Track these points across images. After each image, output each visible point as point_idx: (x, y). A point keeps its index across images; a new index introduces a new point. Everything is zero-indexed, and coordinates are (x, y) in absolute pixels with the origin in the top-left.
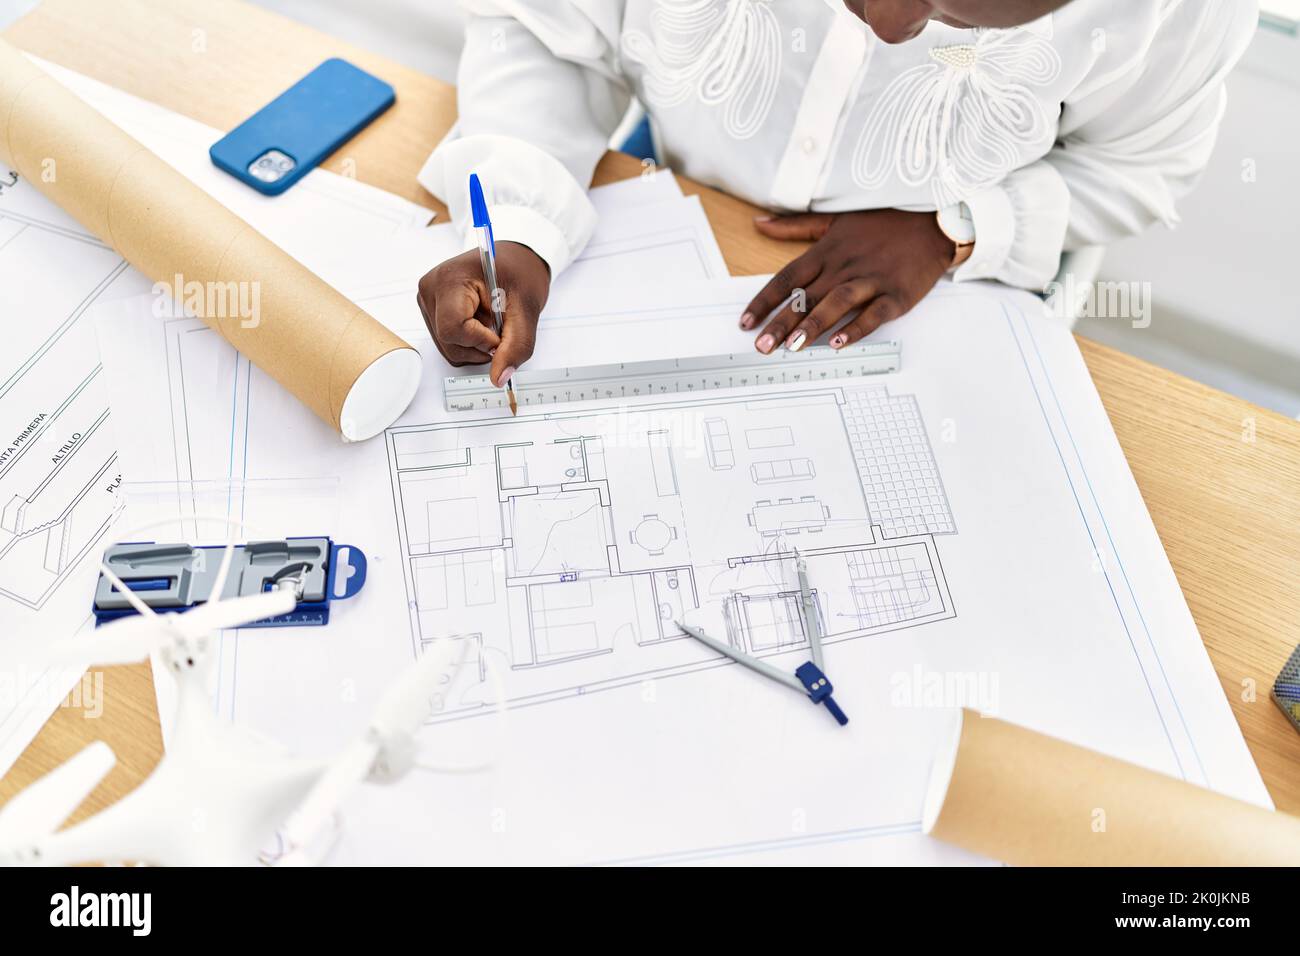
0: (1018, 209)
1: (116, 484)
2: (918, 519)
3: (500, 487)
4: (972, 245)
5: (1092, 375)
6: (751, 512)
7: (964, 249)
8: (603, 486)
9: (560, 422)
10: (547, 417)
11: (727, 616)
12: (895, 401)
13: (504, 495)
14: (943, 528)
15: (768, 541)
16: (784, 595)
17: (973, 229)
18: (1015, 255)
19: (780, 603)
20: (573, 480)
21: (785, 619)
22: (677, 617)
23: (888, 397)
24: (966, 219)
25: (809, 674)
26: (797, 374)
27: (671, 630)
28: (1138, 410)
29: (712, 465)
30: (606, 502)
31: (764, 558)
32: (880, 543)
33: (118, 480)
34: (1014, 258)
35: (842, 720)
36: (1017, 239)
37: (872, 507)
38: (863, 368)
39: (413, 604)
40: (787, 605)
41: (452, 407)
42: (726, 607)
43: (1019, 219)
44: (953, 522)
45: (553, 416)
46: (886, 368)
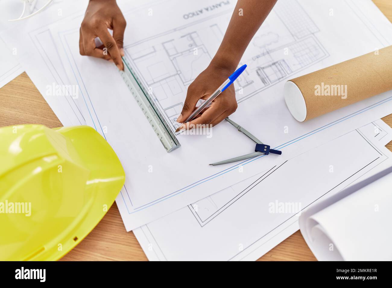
3: (169, 56)
11: (259, 75)
13: (172, 58)
21: (277, 70)
30: (206, 51)
39: (156, 100)
42: (257, 72)
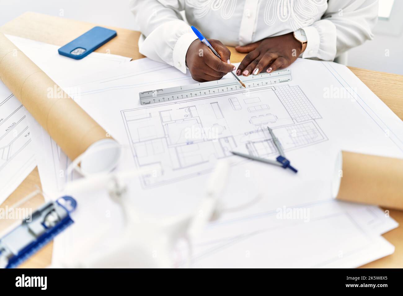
0: (319, 32)
1: (28, 134)
2: (308, 116)
4: (306, 43)
5: (356, 75)
6: (250, 120)
7: (304, 44)
8: (198, 118)
9: (180, 104)
10: (175, 103)
12: (292, 88)
14: (317, 117)
15: (257, 127)
16: (267, 140)
17: (306, 38)
18: (322, 47)
19: (266, 143)
20: (188, 117)
22: (230, 149)
23: (290, 87)
24: (303, 35)
25: (281, 159)
26: (258, 84)
27: (228, 154)
28: (374, 82)
29: (234, 109)
31: (257, 131)
32: (296, 123)
33: (29, 134)
34: (321, 49)
35: (295, 171)
36: (321, 42)
37: (291, 115)
38: (279, 80)
40: (268, 143)
41: (143, 103)
43: (320, 35)
44: (320, 115)
45: (178, 103)
46: (287, 80)
